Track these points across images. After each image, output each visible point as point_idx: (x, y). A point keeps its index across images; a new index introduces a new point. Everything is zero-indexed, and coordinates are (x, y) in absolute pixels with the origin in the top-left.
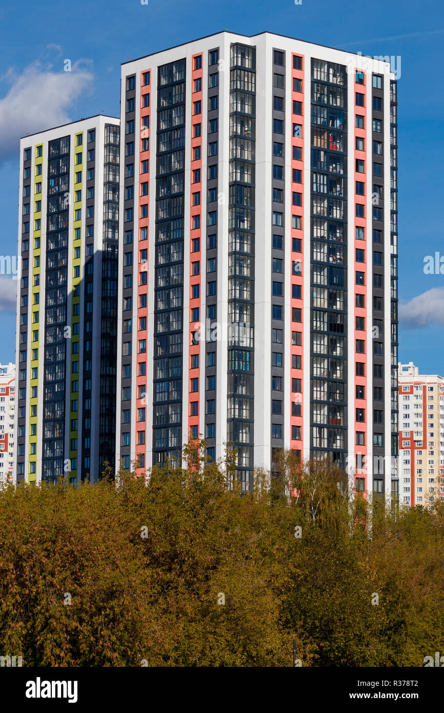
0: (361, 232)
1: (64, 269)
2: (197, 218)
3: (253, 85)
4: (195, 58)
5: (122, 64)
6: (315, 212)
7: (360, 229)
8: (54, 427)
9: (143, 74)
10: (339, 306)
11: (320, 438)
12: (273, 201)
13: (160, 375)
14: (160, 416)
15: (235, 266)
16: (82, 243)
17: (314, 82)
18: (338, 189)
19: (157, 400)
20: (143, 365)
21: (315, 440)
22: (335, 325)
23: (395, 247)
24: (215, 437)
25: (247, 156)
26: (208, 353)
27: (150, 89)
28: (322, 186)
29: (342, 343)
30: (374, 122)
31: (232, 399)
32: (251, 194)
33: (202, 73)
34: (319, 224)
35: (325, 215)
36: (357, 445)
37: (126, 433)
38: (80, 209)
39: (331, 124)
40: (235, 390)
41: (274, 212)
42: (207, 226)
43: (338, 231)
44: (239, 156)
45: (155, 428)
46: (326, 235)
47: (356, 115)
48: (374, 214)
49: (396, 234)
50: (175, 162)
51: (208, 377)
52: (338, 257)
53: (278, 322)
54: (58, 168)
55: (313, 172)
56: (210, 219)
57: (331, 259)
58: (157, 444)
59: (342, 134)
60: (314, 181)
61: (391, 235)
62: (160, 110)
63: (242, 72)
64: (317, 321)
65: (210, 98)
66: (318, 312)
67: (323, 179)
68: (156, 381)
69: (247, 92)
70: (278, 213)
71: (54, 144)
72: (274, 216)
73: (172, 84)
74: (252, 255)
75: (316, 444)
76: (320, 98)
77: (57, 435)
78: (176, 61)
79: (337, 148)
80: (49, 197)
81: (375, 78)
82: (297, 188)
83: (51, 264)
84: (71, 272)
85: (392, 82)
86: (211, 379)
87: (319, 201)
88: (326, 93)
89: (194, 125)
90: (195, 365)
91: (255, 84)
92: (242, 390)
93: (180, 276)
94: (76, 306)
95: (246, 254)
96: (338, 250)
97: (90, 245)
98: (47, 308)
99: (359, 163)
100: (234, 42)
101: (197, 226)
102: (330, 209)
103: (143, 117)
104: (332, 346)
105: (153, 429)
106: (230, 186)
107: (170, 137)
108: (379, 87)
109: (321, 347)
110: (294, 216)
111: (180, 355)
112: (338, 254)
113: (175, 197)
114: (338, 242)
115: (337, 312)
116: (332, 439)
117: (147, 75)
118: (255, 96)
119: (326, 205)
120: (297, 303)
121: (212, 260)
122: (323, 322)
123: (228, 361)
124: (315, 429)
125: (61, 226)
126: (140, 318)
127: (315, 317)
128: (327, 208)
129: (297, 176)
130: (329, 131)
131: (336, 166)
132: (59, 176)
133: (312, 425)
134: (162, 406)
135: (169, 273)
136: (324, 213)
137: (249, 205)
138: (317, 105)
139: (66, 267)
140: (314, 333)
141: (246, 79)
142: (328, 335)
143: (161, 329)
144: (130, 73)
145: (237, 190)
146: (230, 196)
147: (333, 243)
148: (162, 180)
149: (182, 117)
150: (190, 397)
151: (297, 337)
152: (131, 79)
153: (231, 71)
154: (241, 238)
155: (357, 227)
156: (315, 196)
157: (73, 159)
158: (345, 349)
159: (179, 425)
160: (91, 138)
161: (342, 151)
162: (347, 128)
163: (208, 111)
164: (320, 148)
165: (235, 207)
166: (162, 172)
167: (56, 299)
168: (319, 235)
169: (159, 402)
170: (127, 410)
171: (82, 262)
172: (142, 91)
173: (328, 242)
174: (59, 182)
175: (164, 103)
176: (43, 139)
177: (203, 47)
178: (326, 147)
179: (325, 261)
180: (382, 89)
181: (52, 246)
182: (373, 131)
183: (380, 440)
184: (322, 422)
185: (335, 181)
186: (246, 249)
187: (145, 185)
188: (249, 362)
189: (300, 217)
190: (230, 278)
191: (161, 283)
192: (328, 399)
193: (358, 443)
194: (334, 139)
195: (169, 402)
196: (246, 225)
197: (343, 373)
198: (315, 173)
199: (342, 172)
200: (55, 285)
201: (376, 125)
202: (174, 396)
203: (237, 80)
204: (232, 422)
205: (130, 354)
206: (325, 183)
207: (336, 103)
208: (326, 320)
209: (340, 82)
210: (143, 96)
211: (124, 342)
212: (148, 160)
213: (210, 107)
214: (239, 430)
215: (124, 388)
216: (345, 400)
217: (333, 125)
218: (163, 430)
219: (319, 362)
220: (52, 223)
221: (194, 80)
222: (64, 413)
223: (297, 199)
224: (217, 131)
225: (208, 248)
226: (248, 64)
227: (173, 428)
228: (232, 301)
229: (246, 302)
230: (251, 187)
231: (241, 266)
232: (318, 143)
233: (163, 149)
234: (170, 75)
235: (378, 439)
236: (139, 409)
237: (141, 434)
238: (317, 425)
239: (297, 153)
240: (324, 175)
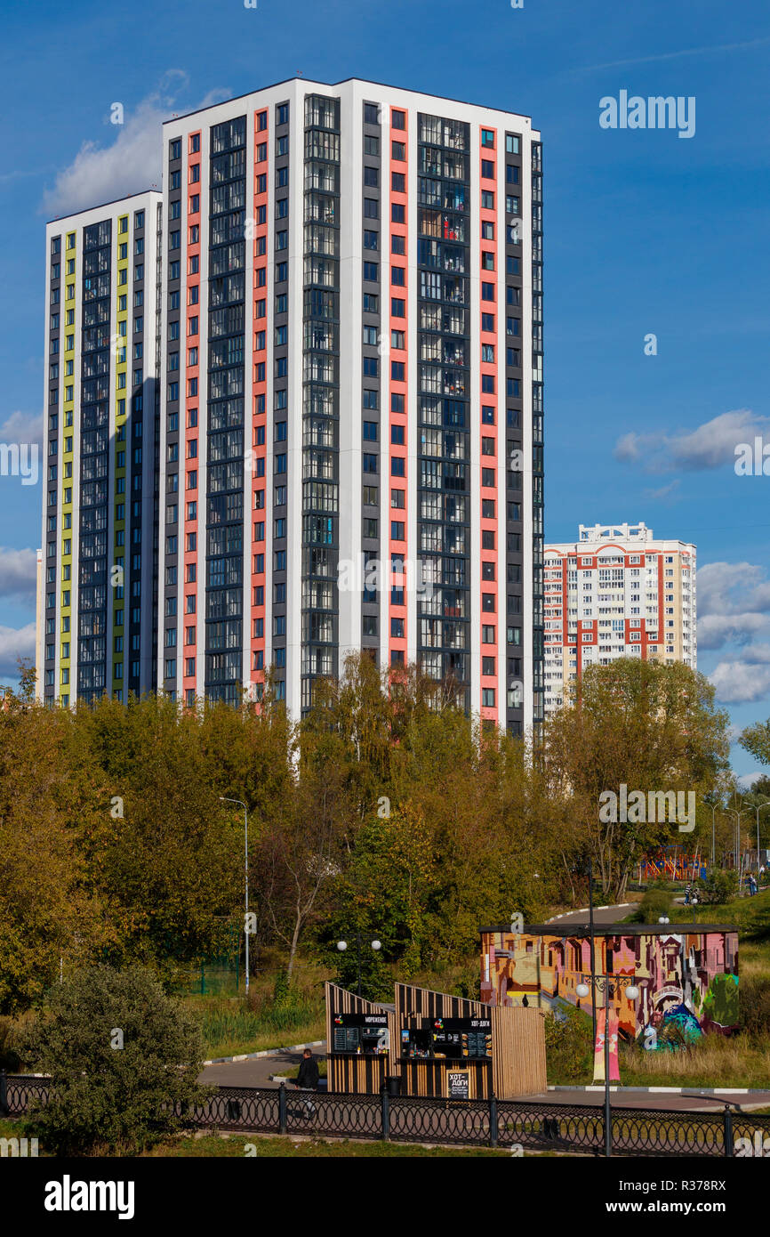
0: (489, 351)
1: (105, 404)
2: (261, 334)
3: (336, 152)
4: (258, 115)
5: (164, 124)
6: (424, 326)
7: (488, 347)
8: (93, 620)
9: (191, 137)
10: (458, 453)
11: (432, 634)
12: (364, 311)
13: (217, 550)
14: (215, 606)
15: (312, 400)
16: (128, 367)
17: (422, 146)
18: (457, 293)
19: (211, 584)
20: (192, 536)
21: (423, 636)
22: (452, 479)
23: (540, 372)
24: (285, 635)
25: (328, 249)
26: (277, 520)
27: (200, 157)
28: (434, 290)
29: (463, 504)
30: (509, 200)
31: (308, 582)
32: (333, 300)
33: (267, 136)
34: (429, 342)
35: (439, 329)
36: (483, 643)
37: (171, 630)
38: (125, 321)
39: (446, 203)
40: (313, 569)
41: (365, 326)
42: (274, 346)
43: (457, 351)
44: (316, 251)
45: (208, 622)
46: (439, 357)
47: (483, 191)
48: (508, 326)
49: (542, 354)
50: (232, 258)
51: (276, 552)
52: (458, 386)
53: (371, 476)
54: (97, 264)
55: (420, 270)
56: (279, 337)
57: (447, 390)
58: (211, 644)
59: (462, 218)
60: (423, 283)
61: (533, 354)
62: (214, 186)
63: (321, 134)
64: (426, 474)
65: (278, 170)
66: (429, 462)
67: (435, 280)
68: (210, 559)
69: (328, 162)
70: (371, 328)
71: (90, 231)
72: (366, 331)
73: (230, 151)
74: (335, 386)
75: (426, 641)
76: (431, 168)
77: (97, 631)
78: (234, 120)
79: (455, 236)
80: (85, 303)
81: (509, 139)
82: (398, 292)
83: (89, 397)
84: (114, 407)
85: (534, 144)
86: (281, 554)
87: (429, 310)
88: (439, 161)
89: (257, 208)
90: (259, 536)
91: (339, 150)
92: (324, 571)
93: (240, 415)
94: (120, 454)
95: (327, 385)
96: (457, 377)
97: (138, 370)
98: (83, 457)
99: (487, 257)
100: (310, 93)
101: (262, 346)
102: (446, 322)
103: (191, 197)
104: (449, 508)
105: (206, 623)
106: (304, 291)
107: (227, 224)
108: (516, 151)
109: (434, 511)
110: (393, 331)
111: (239, 523)
112: (457, 382)
113: (234, 306)
114: (457, 366)
115: (456, 463)
116: (449, 635)
117: (196, 138)
118: (339, 166)
119: (439, 316)
120: (398, 451)
121: (282, 392)
122: (436, 475)
123: (303, 531)
124: (424, 622)
125: (100, 344)
126: (189, 472)
127: (424, 468)
128: (442, 320)
129: (398, 276)
130: (444, 213)
131: (454, 261)
132: (96, 274)
133: (420, 616)
134: (218, 593)
135: (225, 410)
136: (437, 327)
137: (331, 316)
138: (426, 179)
139: (107, 400)
140: (423, 491)
141: (326, 143)
142: (443, 494)
143: (216, 487)
144: (174, 136)
145: (314, 296)
146: (304, 305)
147: (450, 367)
148: (217, 282)
149: (242, 197)
150: (253, 580)
151: (399, 497)
152: (176, 144)
153: (305, 132)
154: (320, 363)
155: (484, 345)
156: (424, 303)
157: (116, 252)
158: (467, 512)
159: (240, 618)
160: (140, 223)
161: (462, 240)
162: (470, 207)
163: (276, 188)
164: (431, 237)
165: (312, 320)
166: (217, 271)
167: (94, 444)
168: (430, 357)
169: (214, 587)
170: (172, 598)
171: (128, 394)
172: (189, 161)
173: (443, 367)
174: (97, 285)
175: (220, 177)
176: (77, 224)
177: (267, 99)
178: (439, 236)
179: (439, 392)
180: (520, 154)
181: (90, 373)
182: (506, 213)
183: (517, 637)
184: (435, 613)
185: (452, 282)
186: (328, 376)
187: (194, 290)
188: (332, 531)
189: (402, 332)
190: (305, 417)
191: (217, 425)
192: (443, 580)
193: (485, 641)
194: (451, 224)
195: (226, 588)
196: (327, 344)
197: (465, 545)
198: (424, 271)
199: (462, 270)
200: (93, 427)
201: (512, 204)
202: (234, 577)
203: (313, 145)
204: (308, 615)
205: (176, 522)
206: (438, 285)
207: (454, 174)
208: (439, 473)
209: (459, 145)
210: (191, 167)
211: (168, 506)
212: (197, 256)
213: (278, 181)
214: (319, 625)
215: (168, 568)
216: (467, 582)
217: (450, 204)
218: (218, 624)
219: (429, 531)
220: (89, 340)
221: (258, 145)
222: (106, 601)
223: (398, 308)
224: (287, 216)
225: (277, 375)
226: (329, 123)
227: (232, 622)
228: (308, 449)
229: (327, 450)
230: (334, 292)
231: (321, 402)
232: (429, 230)
233: (218, 239)
234: (227, 139)
235: (514, 634)
236: (187, 596)
237: (191, 630)
238: (426, 617)
239: (398, 245)
240: (436, 273)
